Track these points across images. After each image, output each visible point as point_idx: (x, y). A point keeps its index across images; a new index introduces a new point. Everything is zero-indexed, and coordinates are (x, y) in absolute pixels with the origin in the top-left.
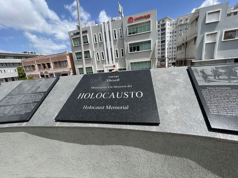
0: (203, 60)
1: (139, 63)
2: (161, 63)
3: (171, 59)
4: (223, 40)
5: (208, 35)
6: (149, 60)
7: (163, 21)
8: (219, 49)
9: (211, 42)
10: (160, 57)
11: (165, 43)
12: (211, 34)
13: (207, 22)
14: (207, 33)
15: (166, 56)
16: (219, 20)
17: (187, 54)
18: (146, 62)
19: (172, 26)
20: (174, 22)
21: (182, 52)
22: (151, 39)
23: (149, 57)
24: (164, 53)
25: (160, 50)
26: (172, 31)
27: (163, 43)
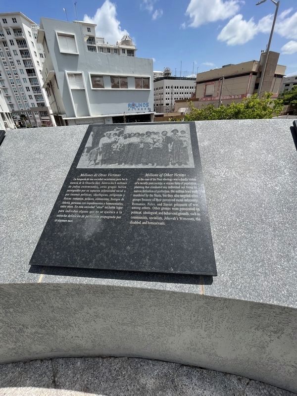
0: (77, 117)
2: (43, 118)
5: (70, 75)
7: (14, 20)
8: (91, 102)
9: (78, 88)
10: (36, 106)
11: (35, 75)
12: (76, 75)
13: (62, 51)
14: (67, 72)
15: (48, 104)
16: (78, 53)
21: (53, 101)
24: (41, 97)
25: (31, 89)
26: (42, 52)
27: (32, 76)
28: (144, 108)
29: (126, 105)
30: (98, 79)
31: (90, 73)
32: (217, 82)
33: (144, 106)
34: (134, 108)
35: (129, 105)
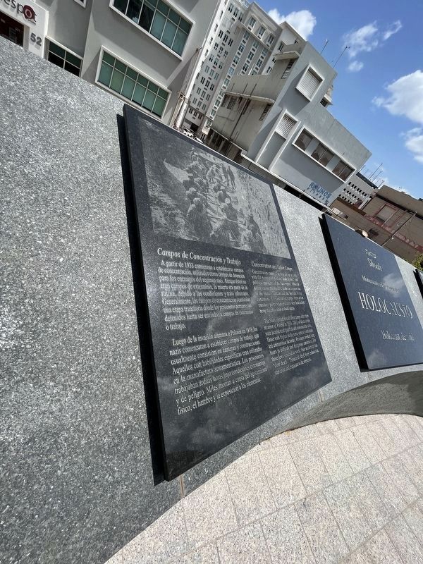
0: (256, 163)
1: (133, 73)
3: (194, 112)
4: (293, 144)
5: (286, 116)
6: (165, 87)
8: (282, 158)
9: (281, 134)
12: (290, 119)
13: (299, 87)
14: (286, 112)
16: (311, 100)
17: (238, 129)
18: (154, 87)
19: (232, 15)
20: (239, 9)
21: (230, 118)
22: (194, 22)
23: (167, 77)
26: (224, 31)
28: (323, 197)
29: (310, 182)
31: (304, 127)
32: (402, 211)
33: (324, 195)
34: (314, 190)
35: (311, 185)
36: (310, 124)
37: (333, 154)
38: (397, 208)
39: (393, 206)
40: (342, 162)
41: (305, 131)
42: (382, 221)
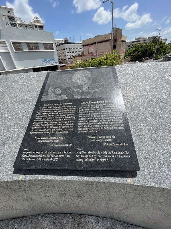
0: (7, 70)
9: (4, 51)
12: (1, 42)
28: (52, 62)
29: (41, 60)
30: (18, 45)
31: (11, 41)
32: (94, 45)
33: (52, 61)
34: (46, 62)
35: (42, 61)
36: (12, 38)
37: (37, 43)
38: (92, 45)
39: (90, 46)
40: (44, 44)
41: (13, 43)
42: (91, 53)
